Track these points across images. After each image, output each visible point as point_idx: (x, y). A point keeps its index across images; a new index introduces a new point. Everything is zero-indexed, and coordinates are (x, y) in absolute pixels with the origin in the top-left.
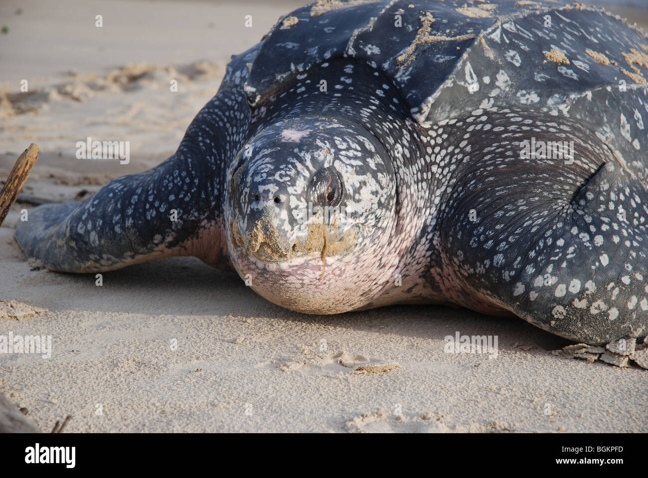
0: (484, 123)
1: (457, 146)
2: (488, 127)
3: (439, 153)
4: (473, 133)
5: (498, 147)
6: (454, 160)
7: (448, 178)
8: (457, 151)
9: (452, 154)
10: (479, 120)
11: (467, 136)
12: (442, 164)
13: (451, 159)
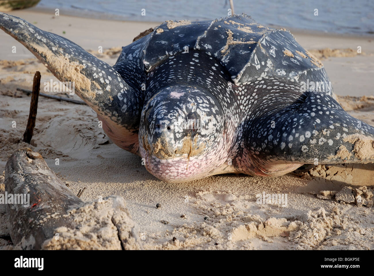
0: (263, 84)
1: (251, 96)
2: (265, 86)
3: (243, 99)
4: (258, 89)
5: (269, 97)
6: (250, 103)
7: (248, 111)
8: (251, 98)
9: (249, 99)
10: (260, 83)
11: (255, 90)
12: (245, 104)
13: (249, 102)
